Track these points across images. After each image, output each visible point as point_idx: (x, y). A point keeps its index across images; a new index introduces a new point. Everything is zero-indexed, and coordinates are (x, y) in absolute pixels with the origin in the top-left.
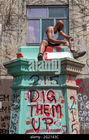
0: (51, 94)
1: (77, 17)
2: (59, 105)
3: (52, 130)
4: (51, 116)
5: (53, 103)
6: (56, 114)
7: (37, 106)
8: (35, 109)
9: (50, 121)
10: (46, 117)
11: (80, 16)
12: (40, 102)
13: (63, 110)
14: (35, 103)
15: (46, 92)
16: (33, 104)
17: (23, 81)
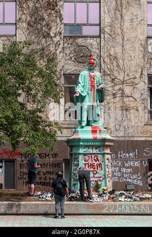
0: (96, 157)
1: (108, 86)
2: (101, 164)
3: (97, 177)
4: (96, 169)
5: (97, 162)
6: (99, 168)
7: (88, 164)
8: (87, 166)
9: (95, 172)
10: (93, 170)
11: (110, 85)
12: (90, 162)
13: (103, 166)
14: (87, 162)
15: (93, 156)
16: (86, 162)
17: (80, 149)
